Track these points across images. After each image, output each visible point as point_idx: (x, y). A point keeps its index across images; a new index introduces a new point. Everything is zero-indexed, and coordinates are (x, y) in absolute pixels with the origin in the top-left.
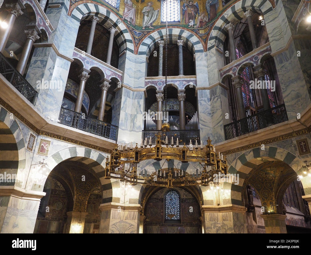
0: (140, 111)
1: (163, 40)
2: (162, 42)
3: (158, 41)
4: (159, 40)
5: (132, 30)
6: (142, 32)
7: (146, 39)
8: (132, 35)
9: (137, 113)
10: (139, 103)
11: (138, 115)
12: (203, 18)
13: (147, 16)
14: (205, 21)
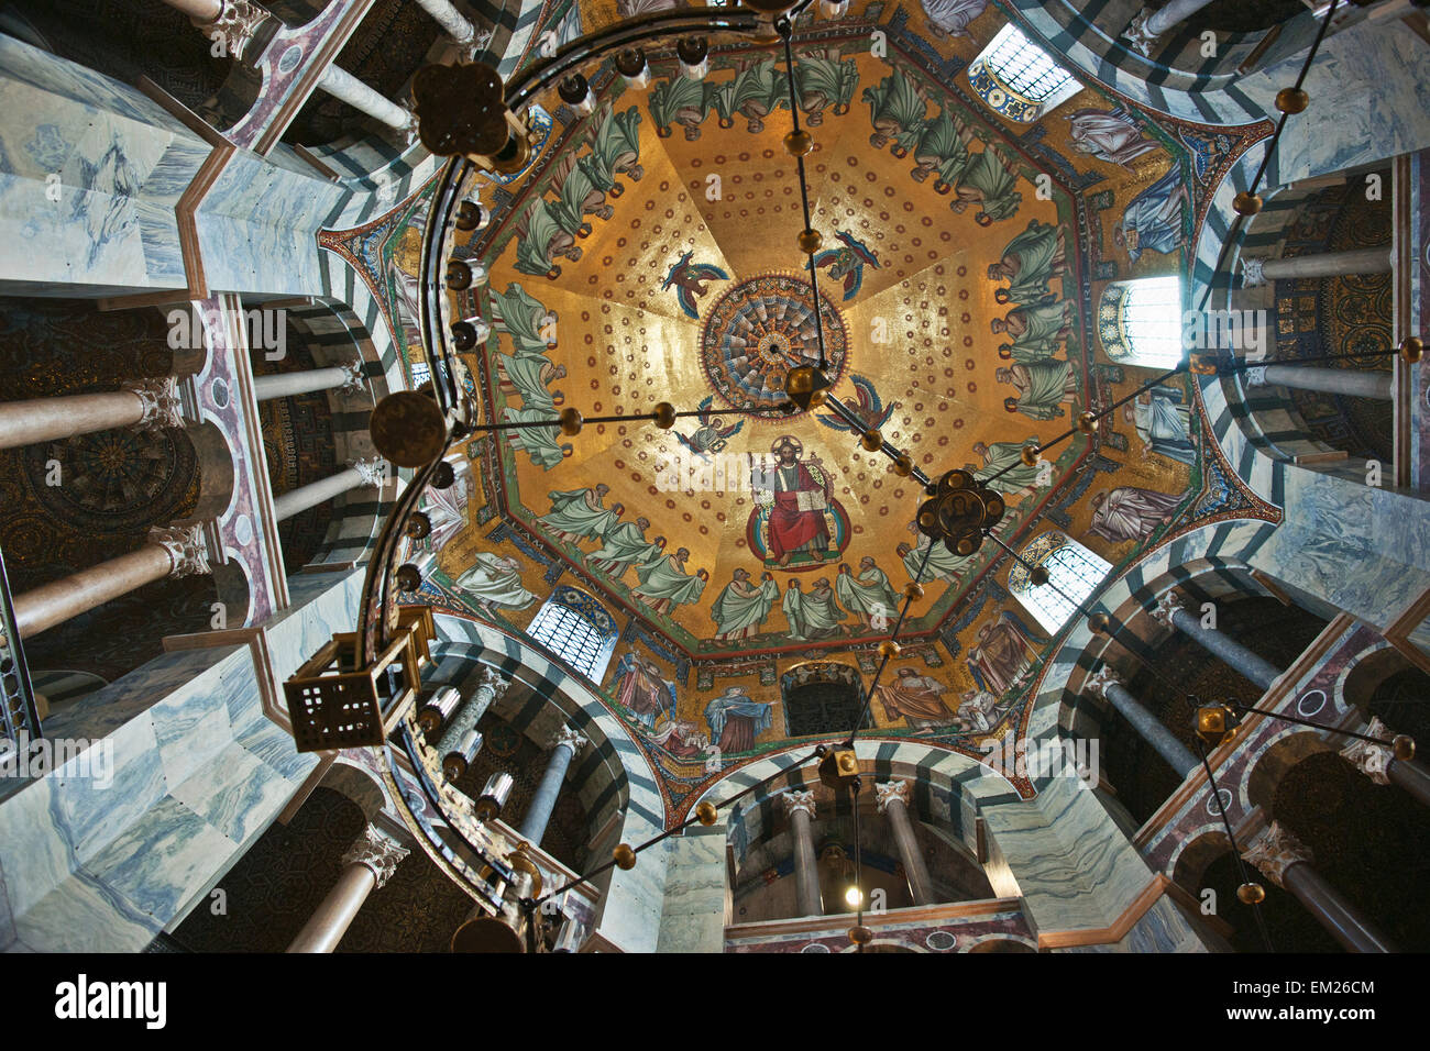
0: (240, 820)
1: (507, 677)
2: (501, 682)
3: (485, 666)
4: (493, 669)
6: (446, 593)
7: (452, 620)
9: (213, 817)
10: (258, 779)
11: (208, 827)
12: (686, 737)
13: (490, 577)
14: (691, 745)
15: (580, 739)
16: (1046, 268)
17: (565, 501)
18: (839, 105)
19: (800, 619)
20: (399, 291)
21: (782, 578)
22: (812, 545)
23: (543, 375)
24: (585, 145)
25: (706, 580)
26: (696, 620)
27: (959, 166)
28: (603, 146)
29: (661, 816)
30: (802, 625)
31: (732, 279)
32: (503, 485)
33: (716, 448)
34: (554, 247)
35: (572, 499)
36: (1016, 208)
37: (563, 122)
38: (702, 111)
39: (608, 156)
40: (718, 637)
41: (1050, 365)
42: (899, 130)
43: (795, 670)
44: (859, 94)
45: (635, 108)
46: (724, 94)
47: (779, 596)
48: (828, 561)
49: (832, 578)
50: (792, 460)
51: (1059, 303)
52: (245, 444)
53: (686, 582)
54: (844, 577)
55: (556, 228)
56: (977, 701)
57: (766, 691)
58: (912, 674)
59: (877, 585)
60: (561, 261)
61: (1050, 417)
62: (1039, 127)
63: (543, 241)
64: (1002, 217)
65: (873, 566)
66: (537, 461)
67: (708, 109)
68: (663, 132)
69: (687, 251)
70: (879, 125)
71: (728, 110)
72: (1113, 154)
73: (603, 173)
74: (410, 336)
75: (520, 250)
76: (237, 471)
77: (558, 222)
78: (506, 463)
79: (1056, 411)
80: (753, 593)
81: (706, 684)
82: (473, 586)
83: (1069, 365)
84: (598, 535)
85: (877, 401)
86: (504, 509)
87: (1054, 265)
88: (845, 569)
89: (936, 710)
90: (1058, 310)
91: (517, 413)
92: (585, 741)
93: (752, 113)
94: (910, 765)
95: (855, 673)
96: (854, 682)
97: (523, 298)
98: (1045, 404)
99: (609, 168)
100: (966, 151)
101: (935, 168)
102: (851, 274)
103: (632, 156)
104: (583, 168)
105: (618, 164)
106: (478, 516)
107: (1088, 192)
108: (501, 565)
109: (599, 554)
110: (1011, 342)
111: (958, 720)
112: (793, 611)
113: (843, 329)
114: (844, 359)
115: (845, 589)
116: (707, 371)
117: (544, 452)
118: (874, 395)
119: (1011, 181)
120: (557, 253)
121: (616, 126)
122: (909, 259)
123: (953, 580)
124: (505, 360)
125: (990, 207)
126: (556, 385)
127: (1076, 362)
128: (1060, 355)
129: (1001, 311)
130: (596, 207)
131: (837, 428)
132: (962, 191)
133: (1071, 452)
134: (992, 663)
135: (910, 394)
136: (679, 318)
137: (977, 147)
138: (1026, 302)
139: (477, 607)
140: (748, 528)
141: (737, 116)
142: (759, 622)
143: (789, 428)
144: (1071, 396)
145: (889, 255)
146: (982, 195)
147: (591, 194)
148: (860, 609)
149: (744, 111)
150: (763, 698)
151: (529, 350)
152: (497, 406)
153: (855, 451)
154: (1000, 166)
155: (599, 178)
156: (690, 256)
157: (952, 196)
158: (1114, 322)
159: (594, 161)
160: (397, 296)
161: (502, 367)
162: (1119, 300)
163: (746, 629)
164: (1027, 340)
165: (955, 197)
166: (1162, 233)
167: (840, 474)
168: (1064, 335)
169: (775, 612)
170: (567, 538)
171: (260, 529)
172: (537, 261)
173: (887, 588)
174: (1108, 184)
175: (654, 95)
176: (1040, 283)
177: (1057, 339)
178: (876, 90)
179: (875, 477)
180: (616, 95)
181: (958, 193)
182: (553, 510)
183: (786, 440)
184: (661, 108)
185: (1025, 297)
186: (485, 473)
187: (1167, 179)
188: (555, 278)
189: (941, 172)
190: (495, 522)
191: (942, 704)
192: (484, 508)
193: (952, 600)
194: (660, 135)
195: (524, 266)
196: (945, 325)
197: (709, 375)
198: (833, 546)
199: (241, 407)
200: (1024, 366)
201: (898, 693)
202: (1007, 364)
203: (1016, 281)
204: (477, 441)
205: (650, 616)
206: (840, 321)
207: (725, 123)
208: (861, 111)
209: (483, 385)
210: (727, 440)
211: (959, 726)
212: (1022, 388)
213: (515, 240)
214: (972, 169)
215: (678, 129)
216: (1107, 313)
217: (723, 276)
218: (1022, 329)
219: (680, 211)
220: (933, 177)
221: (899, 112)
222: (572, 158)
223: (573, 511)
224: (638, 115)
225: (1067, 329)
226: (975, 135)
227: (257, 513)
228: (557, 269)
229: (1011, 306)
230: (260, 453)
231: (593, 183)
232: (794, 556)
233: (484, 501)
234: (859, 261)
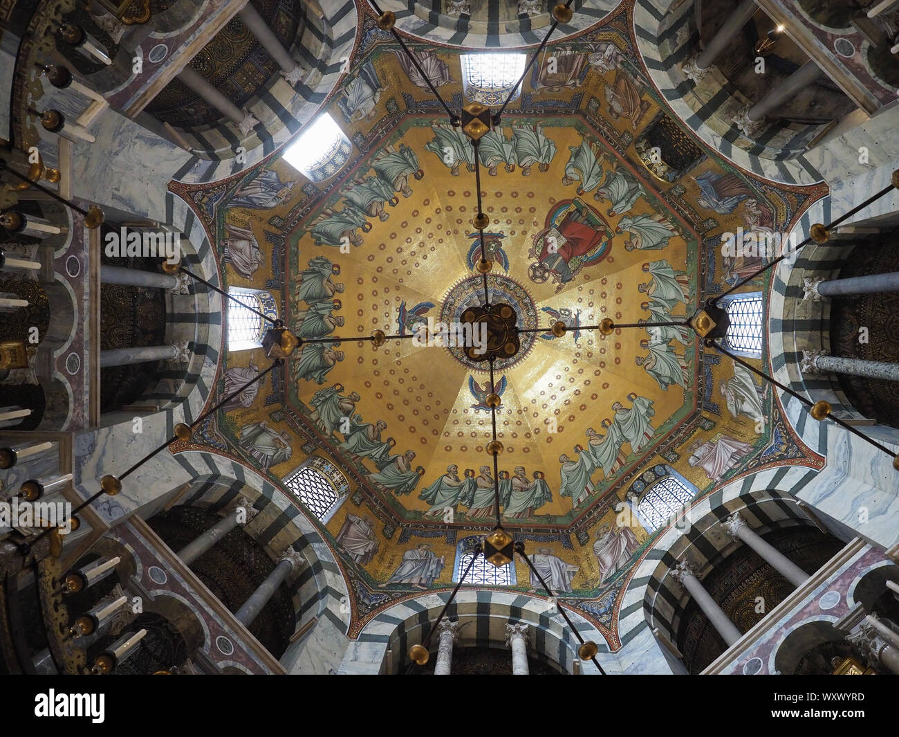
1: (800, 355)
2: (806, 358)
3: (803, 373)
4: (801, 367)
5: (759, 459)
6: (774, 426)
7: (789, 414)
8: (769, 462)
12: (755, 215)
13: (743, 401)
14: (758, 210)
15: (807, 284)
16: (335, 218)
17: (663, 379)
18: (338, 391)
19: (629, 195)
20: (613, 571)
21: (613, 222)
22: (581, 220)
23: (599, 442)
24: (458, 511)
25: (648, 264)
26: (676, 253)
27: (320, 306)
28: (452, 500)
29: (821, 202)
30: (632, 192)
31: (471, 372)
32: (681, 423)
33: (567, 313)
34: (524, 486)
35: (658, 375)
36: (317, 259)
37: (455, 535)
38: (395, 460)
39: (455, 493)
40: (677, 234)
41: (382, 174)
42: (326, 350)
43: (662, 177)
44: (325, 385)
45: (420, 497)
46: (377, 456)
47: (625, 216)
48: (583, 204)
49: (591, 195)
50: (541, 266)
51: (346, 197)
52: (773, 630)
53: (657, 274)
54: (585, 188)
55: (513, 492)
56: (599, 63)
57: (688, 186)
58: (612, 109)
59: (574, 166)
60: (529, 477)
61: (408, 150)
62: (268, 286)
63: (527, 495)
64: (327, 261)
65: (566, 177)
66: (651, 411)
67: (391, 458)
68: (421, 472)
69: (473, 410)
70: (332, 362)
71: (384, 447)
72: (250, 240)
73: (466, 489)
74: (634, 546)
75: (541, 505)
76: (795, 627)
77: (510, 494)
78: (666, 430)
79: (404, 149)
80: (634, 232)
81: (711, 223)
82: (756, 409)
83: (373, 164)
84: (668, 346)
85: (474, 246)
86: (695, 414)
87: (330, 216)
88: (580, 191)
89: (623, 82)
90: (350, 194)
91: (632, 443)
92: (805, 281)
93: (376, 433)
94: (670, 75)
95: (637, 141)
96: (644, 138)
97: (565, 483)
98: (404, 158)
99: (461, 487)
100: (309, 309)
101: (330, 316)
102: (418, 314)
103: (446, 479)
104: (472, 502)
105: (456, 484)
106: (711, 428)
107: (279, 232)
108: (730, 398)
109: (679, 338)
110: (387, 203)
111: (619, 66)
112: (628, 202)
113: (450, 295)
114: (465, 281)
115: (592, 182)
116: (529, 349)
117: (643, 411)
118: (472, 250)
119: (305, 273)
120: (527, 482)
121: (437, 501)
122: (387, 290)
123: (539, 128)
124: (607, 471)
125: (327, 272)
126: (601, 431)
127: (369, 162)
128: (372, 173)
129: (375, 221)
130: (487, 478)
131: (505, 256)
132: (330, 293)
133: (417, 124)
134: (570, 72)
135: (456, 232)
136: (512, 387)
137: (303, 306)
138: (360, 214)
139: (769, 399)
140: (598, 262)
141: (384, 439)
142: (649, 217)
143: (526, 282)
144: (388, 149)
145: (393, 302)
146: (325, 281)
147: (481, 487)
148: (597, 166)
149: (378, 438)
150: (694, 186)
151: (591, 460)
152: (637, 459)
153: (510, 236)
154: (303, 286)
155: (470, 489)
156: (474, 406)
157: (337, 296)
158: (332, 162)
159: (463, 498)
160: (617, 571)
161: (612, 470)
162: (319, 170)
163: (659, 221)
164: (379, 196)
165: (337, 293)
166: (267, 183)
167: (530, 234)
168: (361, 180)
169: (636, 212)
170: (684, 364)
171: (821, 588)
172: (539, 490)
173: (573, 160)
174: (267, 227)
175: (406, 492)
176: (345, 215)
177: (365, 181)
178: (316, 379)
179: (516, 214)
180: (419, 514)
181: (333, 294)
182: (673, 382)
183: (534, 278)
184: (410, 483)
185: (357, 216)
186: (681, 441)
187: (239, 205)
188: (541, 473)
189: (330, 312)
190: (706, 415)
191: (617, 82)
192: (703, 428)
193: (551, 120)
194: (424, 471)
195: (547, 496)
196: (406, 244)
197: (530, 347)
198: (573, 208)
199: (752, 647)
200: (393, 186)
201: (630, 110)
202: (399, 195)
203: (353, 227)
204: (666, 459)
205: (694, 283)
206: (447, 299)
207: (392, 443)
208: (332, 377)
209: (631, 476)
210: (558, 310)
211: (622, 63)
212: (406, 177)
213: (537, 512)
214: (315, 298)
215: (414, 465)
216: (330, 169)
217: (471, 380)
218: (375, 203)
219: (455, 430)
220: (335, 314)
221: (317, 358)
222: (470, 513)
223: (665, 370)
224: (422, 492)
225: (356, 182)
226: (297, 312)
227: (812, 596)
228: (536, 477)
229: (369, 219)
230: (772, 616)
231: (475, 490)
232: (594, 225)
233: (699, 430)
234: (408, 315)
